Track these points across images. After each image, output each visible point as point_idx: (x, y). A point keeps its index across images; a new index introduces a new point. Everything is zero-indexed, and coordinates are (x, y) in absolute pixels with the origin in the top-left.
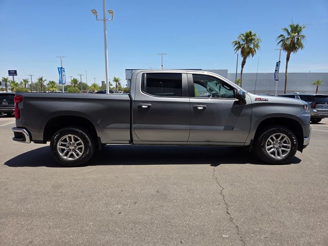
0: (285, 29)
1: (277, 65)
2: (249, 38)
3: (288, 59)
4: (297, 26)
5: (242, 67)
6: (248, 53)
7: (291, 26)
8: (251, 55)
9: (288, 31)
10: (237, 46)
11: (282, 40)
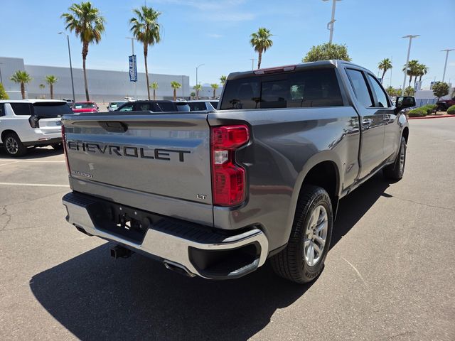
0: (136, 12)
1: (131, 61)
2: (87, 13)
3: (146, 53)
4: (151, 9)
5: (84, 58)
6: (91, 37)
7: (144, 10)
8: (94, 40)
9: (140, 15)
10: (71, 22)
11: (135, 26)
